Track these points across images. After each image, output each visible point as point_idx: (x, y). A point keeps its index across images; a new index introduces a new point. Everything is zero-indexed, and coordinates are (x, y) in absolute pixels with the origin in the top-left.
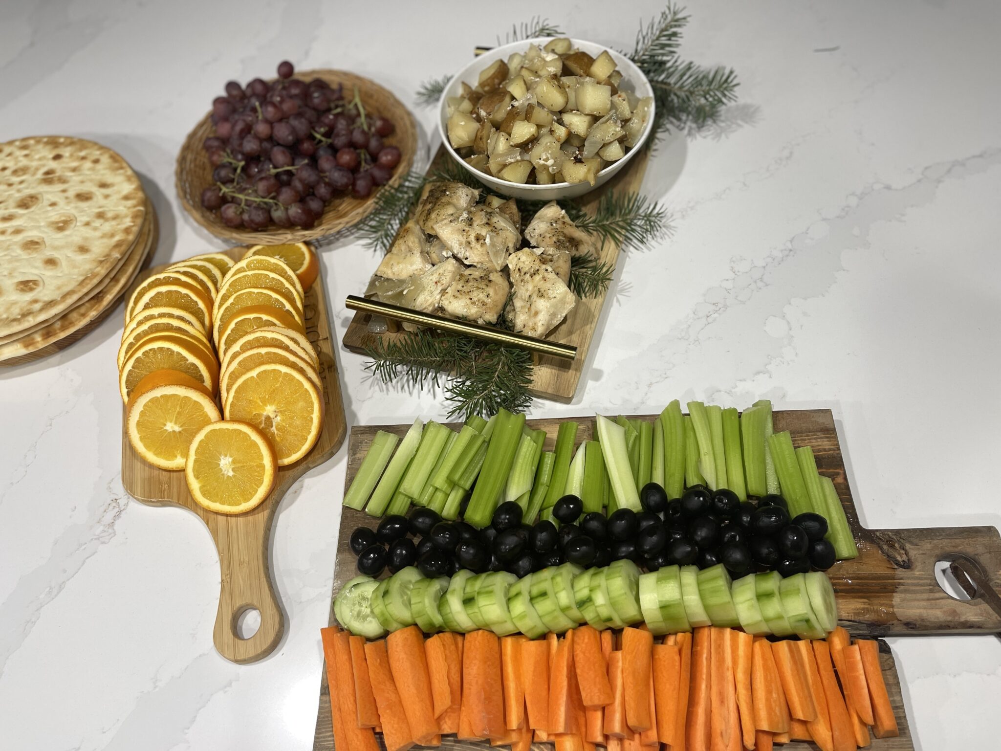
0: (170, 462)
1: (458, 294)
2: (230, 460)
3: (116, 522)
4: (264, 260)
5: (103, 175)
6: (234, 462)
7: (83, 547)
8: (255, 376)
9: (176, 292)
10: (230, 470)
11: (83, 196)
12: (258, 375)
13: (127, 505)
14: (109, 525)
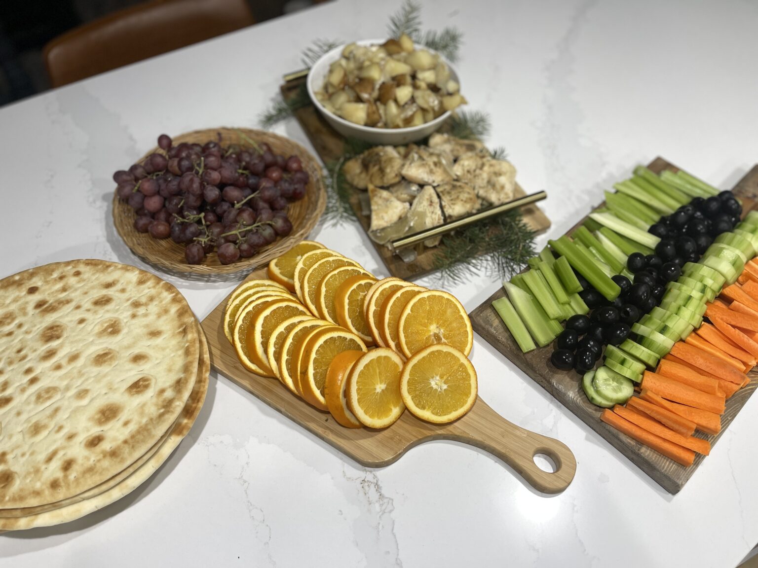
0: (390, 417)
1: (453, 202)
2: (438, 378)
3: (383, 492)
4: (313, 254)
5: (97, 279)
6: (441, 377)
7: (380, 527)
8: (410, 312)
9: (278, 308)
10: (443, 385)
11: (102, 301)
12: (411, 311)
13: (375, 477)
14: (380, 498)
